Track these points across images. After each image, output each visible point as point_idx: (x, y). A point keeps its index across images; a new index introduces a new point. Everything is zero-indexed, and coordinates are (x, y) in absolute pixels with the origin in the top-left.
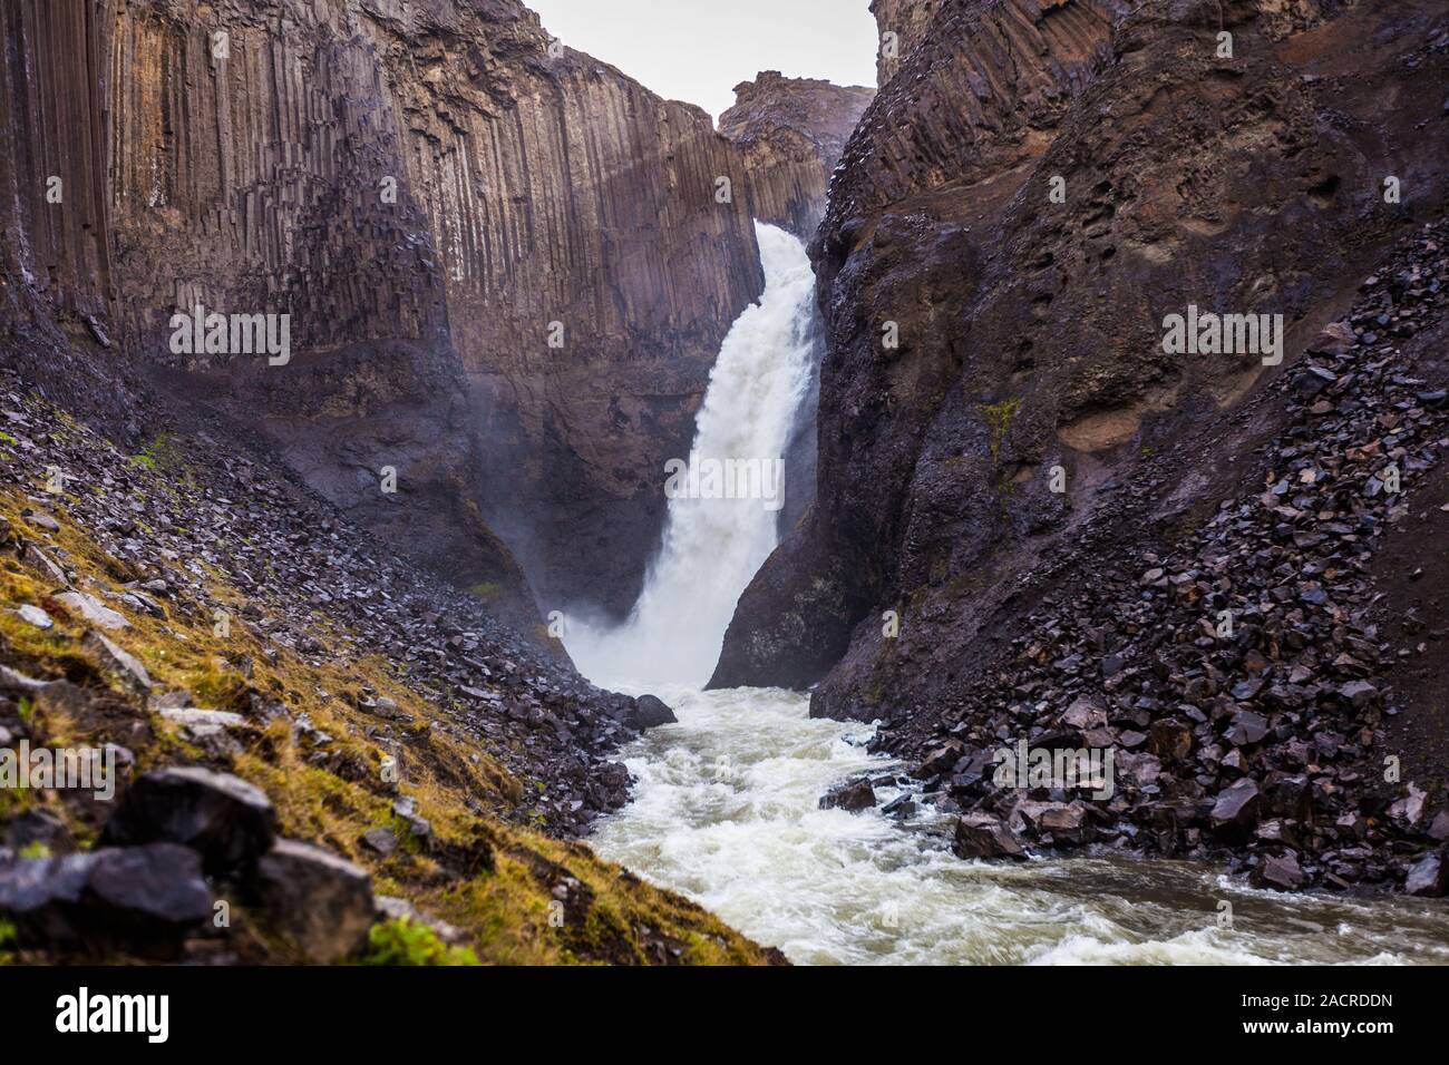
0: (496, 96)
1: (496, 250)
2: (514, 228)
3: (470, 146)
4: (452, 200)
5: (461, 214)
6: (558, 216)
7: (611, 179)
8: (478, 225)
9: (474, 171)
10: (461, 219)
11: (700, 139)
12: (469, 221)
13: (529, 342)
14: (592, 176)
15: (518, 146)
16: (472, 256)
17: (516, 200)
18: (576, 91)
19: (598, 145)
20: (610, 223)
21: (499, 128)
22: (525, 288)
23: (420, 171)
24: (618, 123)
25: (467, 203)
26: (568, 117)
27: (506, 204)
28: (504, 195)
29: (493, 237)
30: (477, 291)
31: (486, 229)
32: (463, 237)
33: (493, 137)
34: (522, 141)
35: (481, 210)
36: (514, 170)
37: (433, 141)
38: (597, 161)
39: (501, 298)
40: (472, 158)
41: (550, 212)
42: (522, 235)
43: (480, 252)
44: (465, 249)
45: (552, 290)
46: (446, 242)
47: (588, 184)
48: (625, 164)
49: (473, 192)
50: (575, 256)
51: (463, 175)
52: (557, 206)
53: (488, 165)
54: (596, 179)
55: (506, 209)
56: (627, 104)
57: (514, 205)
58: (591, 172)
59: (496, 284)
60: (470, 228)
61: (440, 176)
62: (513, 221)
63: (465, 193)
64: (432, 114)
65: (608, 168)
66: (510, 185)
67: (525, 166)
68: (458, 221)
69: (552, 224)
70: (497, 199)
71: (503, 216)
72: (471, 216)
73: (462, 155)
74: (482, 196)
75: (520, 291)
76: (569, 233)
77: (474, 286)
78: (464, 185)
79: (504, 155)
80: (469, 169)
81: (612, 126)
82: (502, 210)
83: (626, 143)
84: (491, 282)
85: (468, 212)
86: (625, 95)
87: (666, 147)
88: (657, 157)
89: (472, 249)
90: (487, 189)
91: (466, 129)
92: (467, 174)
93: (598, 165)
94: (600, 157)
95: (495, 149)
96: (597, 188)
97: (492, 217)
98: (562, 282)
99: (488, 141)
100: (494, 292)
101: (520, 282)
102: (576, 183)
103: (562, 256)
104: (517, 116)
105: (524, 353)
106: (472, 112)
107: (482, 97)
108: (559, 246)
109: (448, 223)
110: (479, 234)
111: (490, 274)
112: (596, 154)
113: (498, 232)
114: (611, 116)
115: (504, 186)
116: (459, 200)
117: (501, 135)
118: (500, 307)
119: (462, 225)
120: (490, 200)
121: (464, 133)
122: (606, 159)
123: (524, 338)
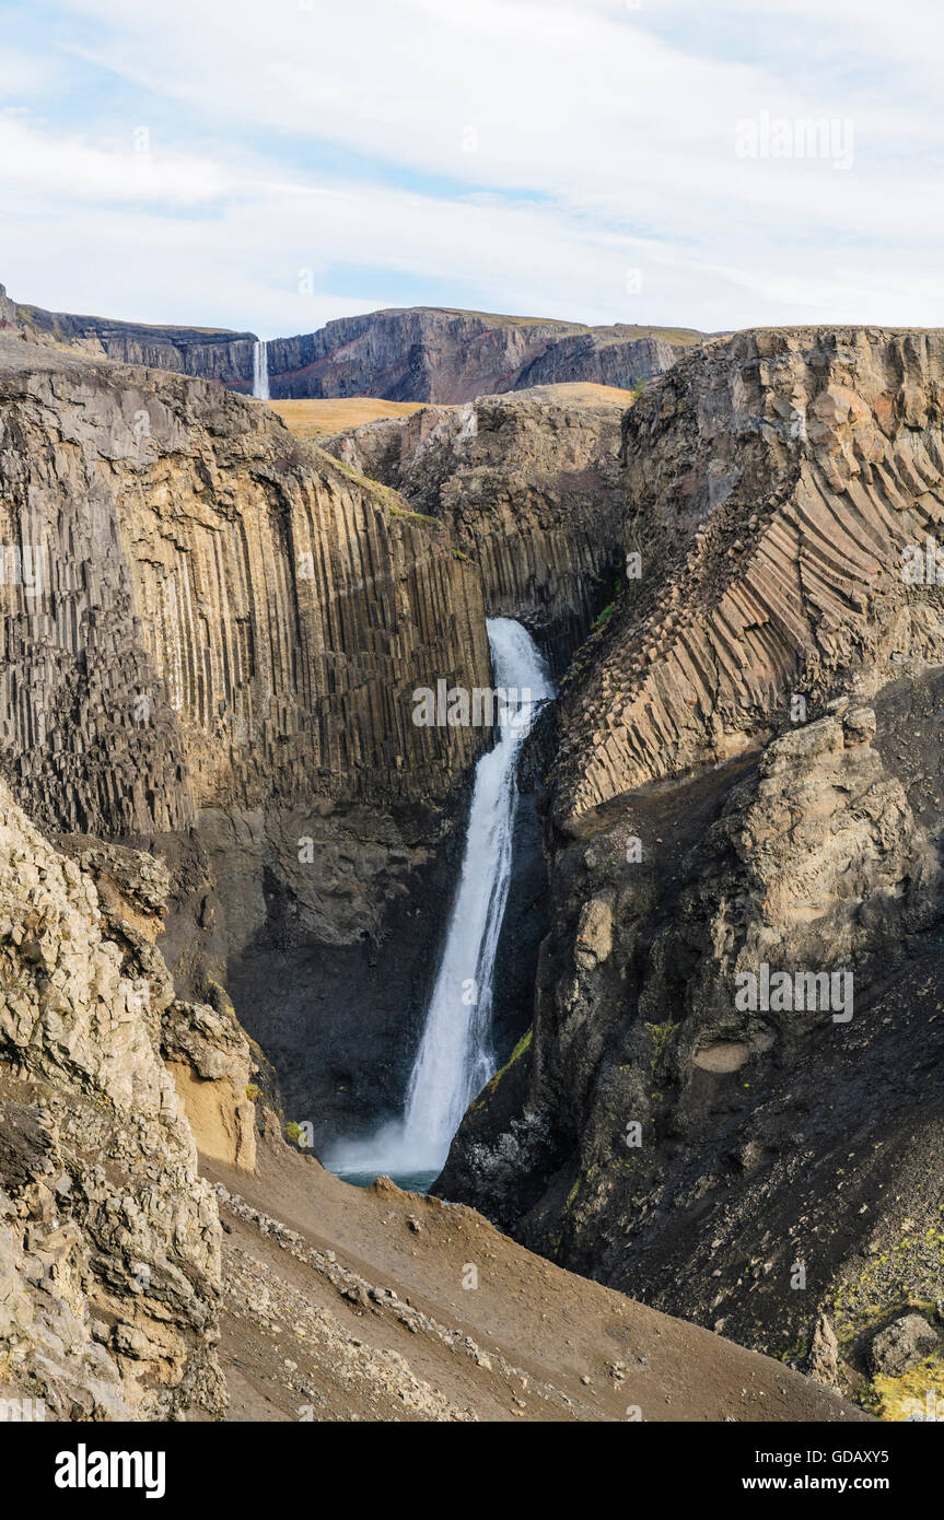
0: (221, 509)
1: (216, 675)
2: (235, 650)
3: (193, 564)
4: (174, 623)
5: (182, 638)
6: (282, 637)
7: (339, 599)
8: (199, 649)
9: (195, 591)
10: (182, 644)
11: (436, 565)
12: (190, 645)
13: (249, 776)
14: (319, 596)
15: (243, 562)
16: (192, 682)
17: (239, 621)
18: (306, 502)
19: (328, 562)
20: (338, 646)
21: (223, 542)
22: (246, 715)
23: (144, 602)
24: (348, 537)
25: (188, 626)
26: (296, 531)
27: (228, 625)
28: (227, 615)
29: (216, 662)
30: (197, 718)
31: (207, 653)
32: (183, 662)
33: (216, 552)
34: (247, 558)
35: (202, 633)
36: (237, 589)
37: (156, 565)
38: (325, 578)
39: (220, 726)
40: (195, 578)
41: (274, 633)
42: (244, 659)
43: (200, 678)
44: (185, 675)
45: (275, 718)
46: (167, 670)
47: (316, 604)
48: (356, 584)
49: (194, 614)
50: (299, 682)
51: (185, 596)
52: (281, 627)
53: (211, 583)
54: (324, 599)
55: (228, 629)
56: (360, 517)
57: (237, 626)
58: (319, 591)
59: (215, 711)
60: (190, 652)
61: (162, 602)
62: (235, 643)
63: (187, 615)
64: (157, 536)
65: (337, 587)
66: (233, 605)
67: (250, 585)
68: (179, 646)
69: (275, 646)
70: (219, 619)
71: (224, 639)
72: (193, 639)
73: (184, 575)
74: (202, 616)
75: (241, 717)
76: (294, 655)
77: (193, 714)
78: (186, 607)
79: (227, 571)
80: (191, 589)
81: (342, 542)
82: (224, 631)
83: (357, 560)
84: (210, 708)
85: (189, 636)
86: (358, 509)
87: (401, 568)
88: (390, 579)
89: (192, 675)
90: (208, 610)
91: (189, 548)
92: (188, 595)
93: (326, 583)
94: (329, 575)
95: (217, 565)
96: (326, 609)
97: (213, 640)
98: (285, 710)
99: (211, 557)
100: (213, 721)
101: (241, 709)
102: (303, 605)
103: (285, 680)
104: (242, 529)
105: (244, 787)
106: (196, 527)
107: (208, 513)
108: (282, 670)
109: (169, 650)
110: (199, 659)
111: (210, 701)
112: (324, 571)
113: (219, 655)
114: (341, 530)
115: (226, 606)
116: (180, 622)
117: (224, 550)
118: (218, 735)
119: (183, 650)
120: (211, 622)
121: (186, 551)
122: (337, 576)
123: (244, 771)
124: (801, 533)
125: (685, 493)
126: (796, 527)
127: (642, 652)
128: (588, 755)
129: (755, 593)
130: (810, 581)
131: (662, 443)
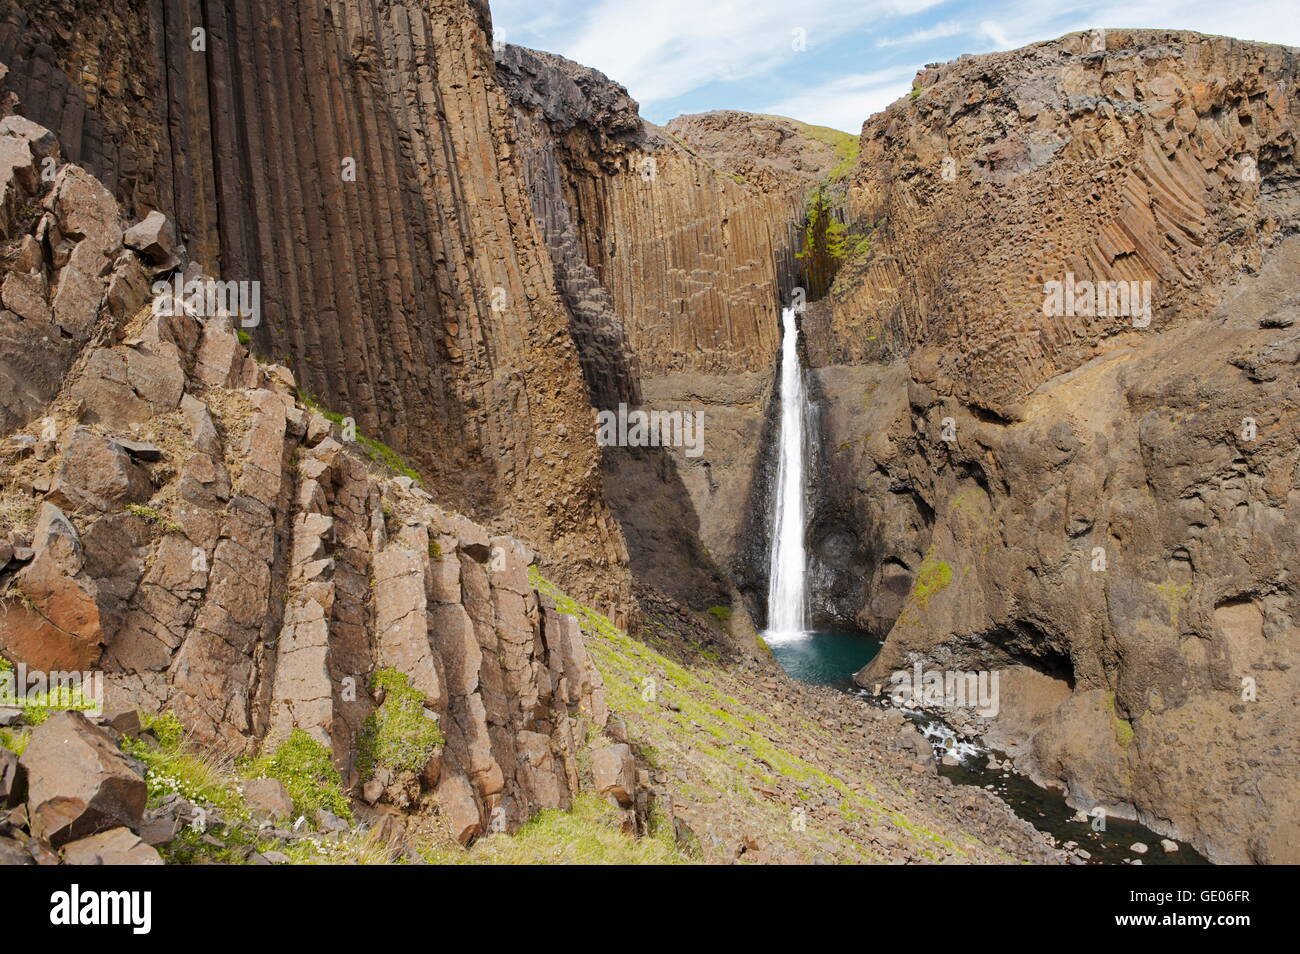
0: (605, 166)
7: (682, 233)
11: (750, 210)
14: (668, 230)
19: (674, 206)
20: (681, 265)
24: (688, 190)
47: (667, 236)
48: (693, 222)
54: (672, 233)
56: (695, 176)
65: (680, 224)
81: (684, 192)
83: (693, 206)
86: (694, 169)
87: (723, 212)
88: (716, 219)
96: (672, 239)
102: (659, 236)
112: (672, 212)
122: (679, 217)
124: (1149, 185)
125: (1001, 157)
126: (1144, 179)
127: (1031, 272)
128: (1015, 354)
129: (1125, 228)
130: (1163, 221)
131: (961, 122)
